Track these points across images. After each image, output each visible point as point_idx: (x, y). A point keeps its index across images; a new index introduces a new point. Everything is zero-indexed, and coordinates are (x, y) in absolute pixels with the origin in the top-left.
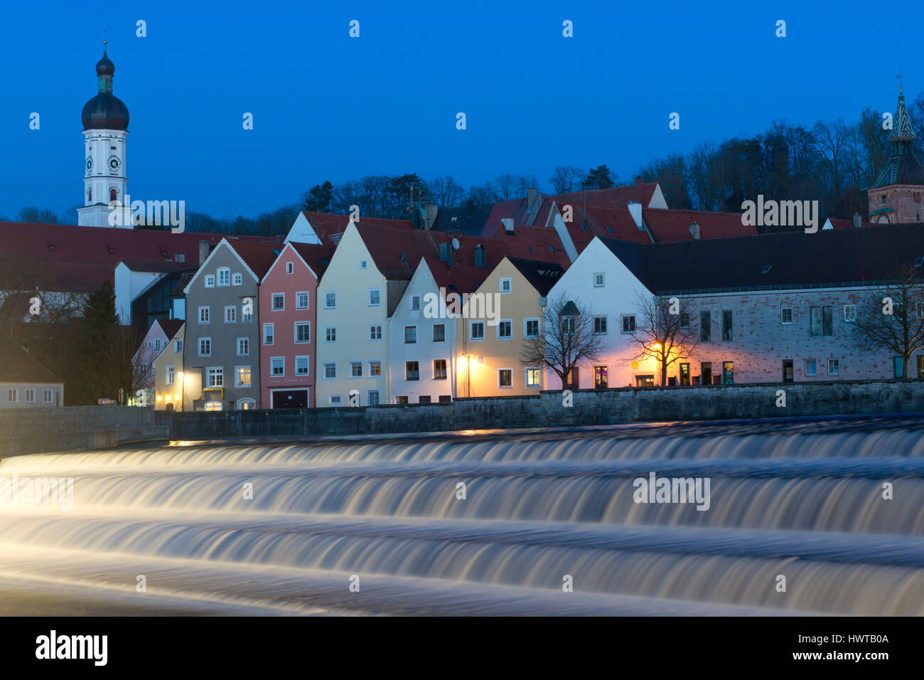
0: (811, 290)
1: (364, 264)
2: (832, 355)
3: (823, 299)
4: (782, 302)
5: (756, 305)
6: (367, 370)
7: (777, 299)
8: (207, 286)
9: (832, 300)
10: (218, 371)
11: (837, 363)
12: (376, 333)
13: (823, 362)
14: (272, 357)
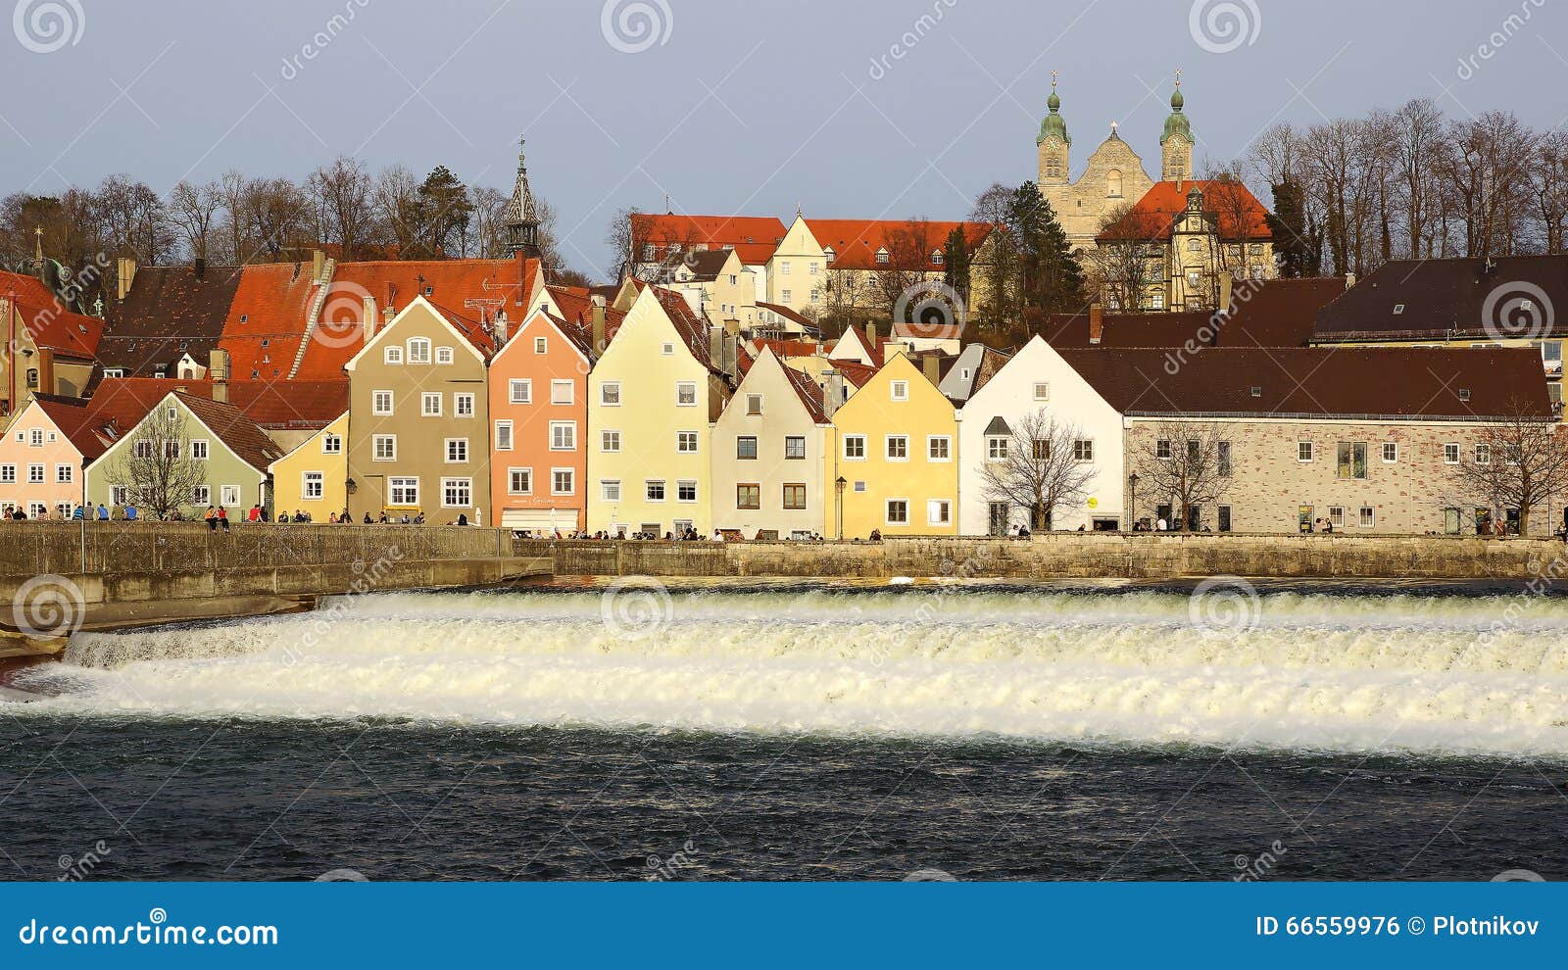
0: (1338, 422)
1: (668, 348)
2: (1365, 503)
3: (1354, 434)
4: (1301, 434)
5: (1265, 435)
6: (671, 492)
7: (1294, 430)
8: (387, 360)
9: (1368, 436)
10: (408, 482)
11: (1370, 512)
12: (688, 442)
13: (1352, 512)
14: (509, 468)
